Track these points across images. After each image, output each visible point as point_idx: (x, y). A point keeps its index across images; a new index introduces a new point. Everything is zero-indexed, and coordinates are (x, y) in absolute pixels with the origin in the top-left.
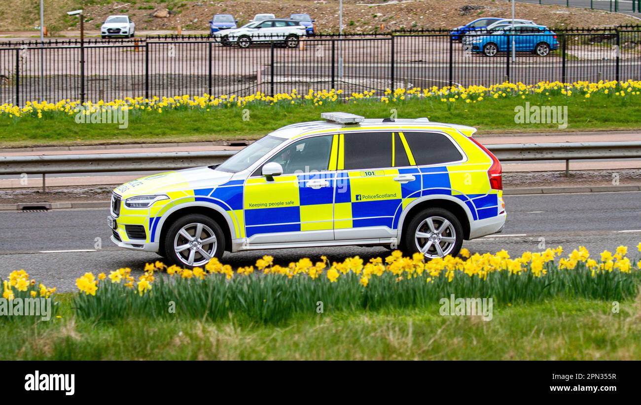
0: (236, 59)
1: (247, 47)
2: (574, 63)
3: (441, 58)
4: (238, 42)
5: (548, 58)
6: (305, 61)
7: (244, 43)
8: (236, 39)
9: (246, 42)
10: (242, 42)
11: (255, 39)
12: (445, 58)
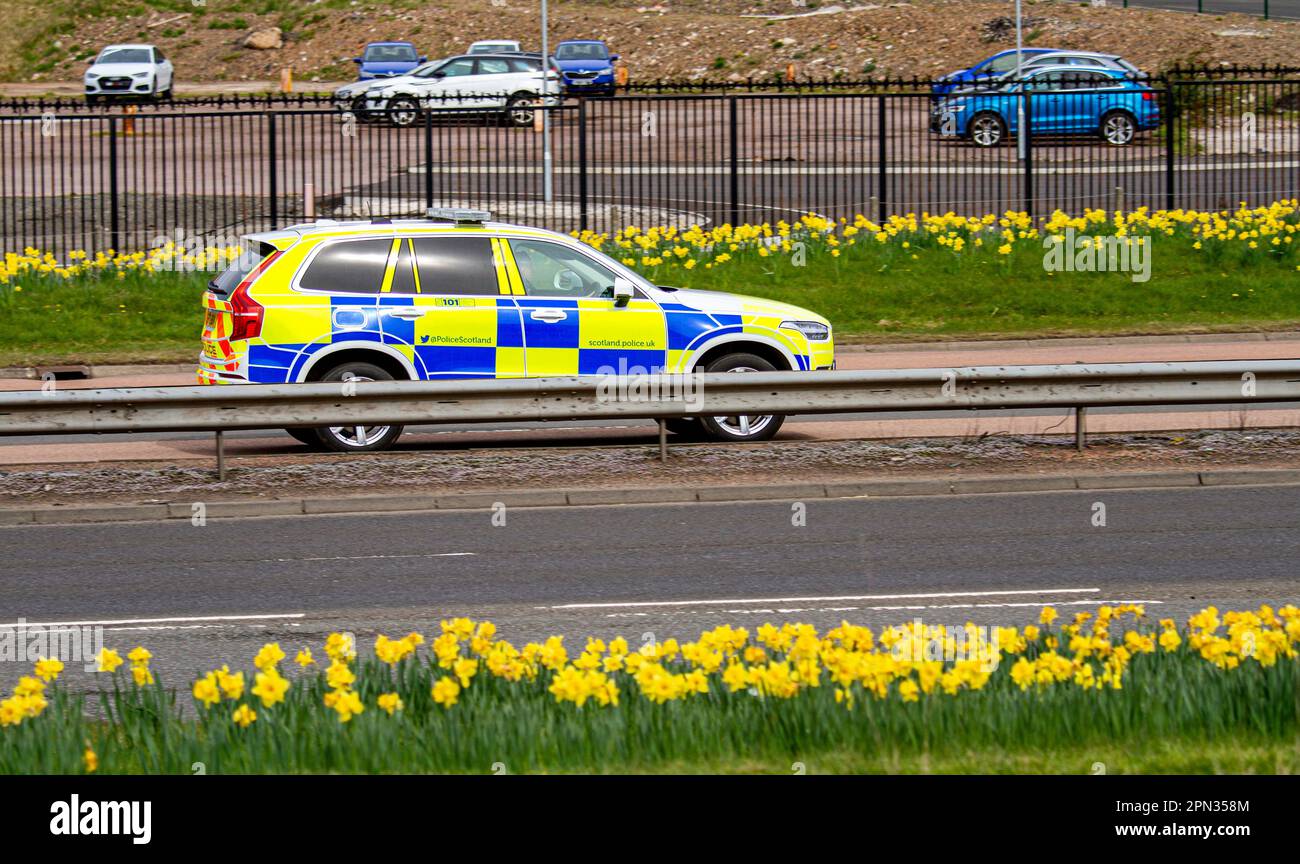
0: (347, 155)
1: (411, 125)
2: (1189, 163)
3: (858, 151)
4: (388, 112)
5: (1129, 150)
6: (512, 158)
7: (403, 115)
8: (383, 105)
9: (408, 111)
10: (397, 113)
11: (434, 104)
12: (867, 152)
